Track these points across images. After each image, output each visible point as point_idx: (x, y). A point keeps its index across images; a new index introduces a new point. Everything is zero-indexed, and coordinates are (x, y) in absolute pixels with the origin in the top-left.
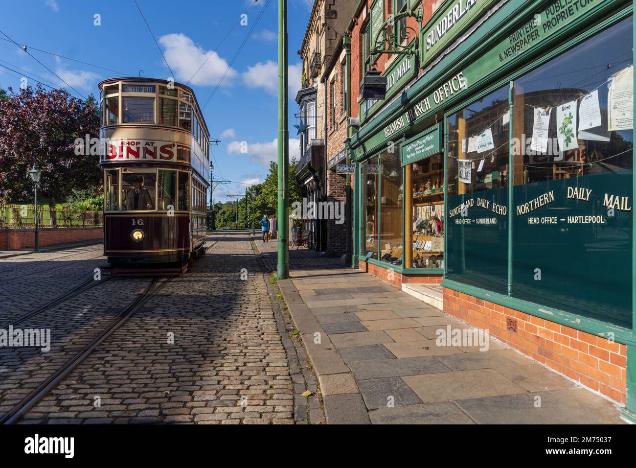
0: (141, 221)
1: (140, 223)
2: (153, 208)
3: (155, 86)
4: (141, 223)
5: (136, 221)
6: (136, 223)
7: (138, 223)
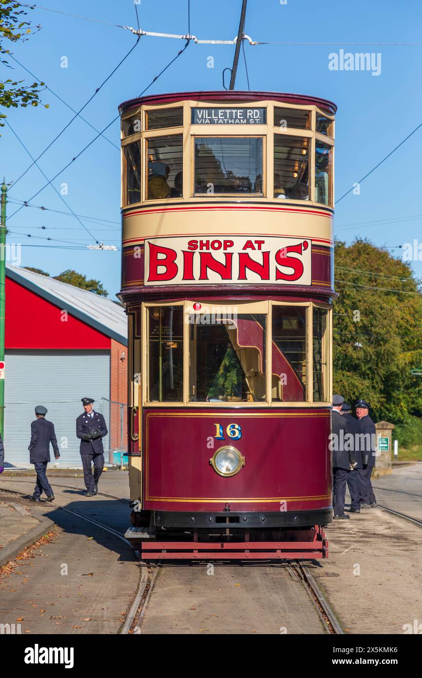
0: (233, 427)
1: (234, 433)
2: (259, 397)
3: (265, 108)
4: (234, 431)
5: (224, 429)
6: (224, 433)
7: (228, 432)
